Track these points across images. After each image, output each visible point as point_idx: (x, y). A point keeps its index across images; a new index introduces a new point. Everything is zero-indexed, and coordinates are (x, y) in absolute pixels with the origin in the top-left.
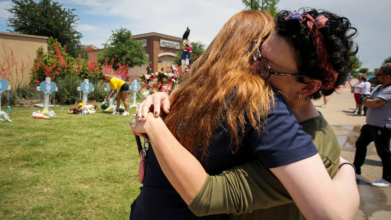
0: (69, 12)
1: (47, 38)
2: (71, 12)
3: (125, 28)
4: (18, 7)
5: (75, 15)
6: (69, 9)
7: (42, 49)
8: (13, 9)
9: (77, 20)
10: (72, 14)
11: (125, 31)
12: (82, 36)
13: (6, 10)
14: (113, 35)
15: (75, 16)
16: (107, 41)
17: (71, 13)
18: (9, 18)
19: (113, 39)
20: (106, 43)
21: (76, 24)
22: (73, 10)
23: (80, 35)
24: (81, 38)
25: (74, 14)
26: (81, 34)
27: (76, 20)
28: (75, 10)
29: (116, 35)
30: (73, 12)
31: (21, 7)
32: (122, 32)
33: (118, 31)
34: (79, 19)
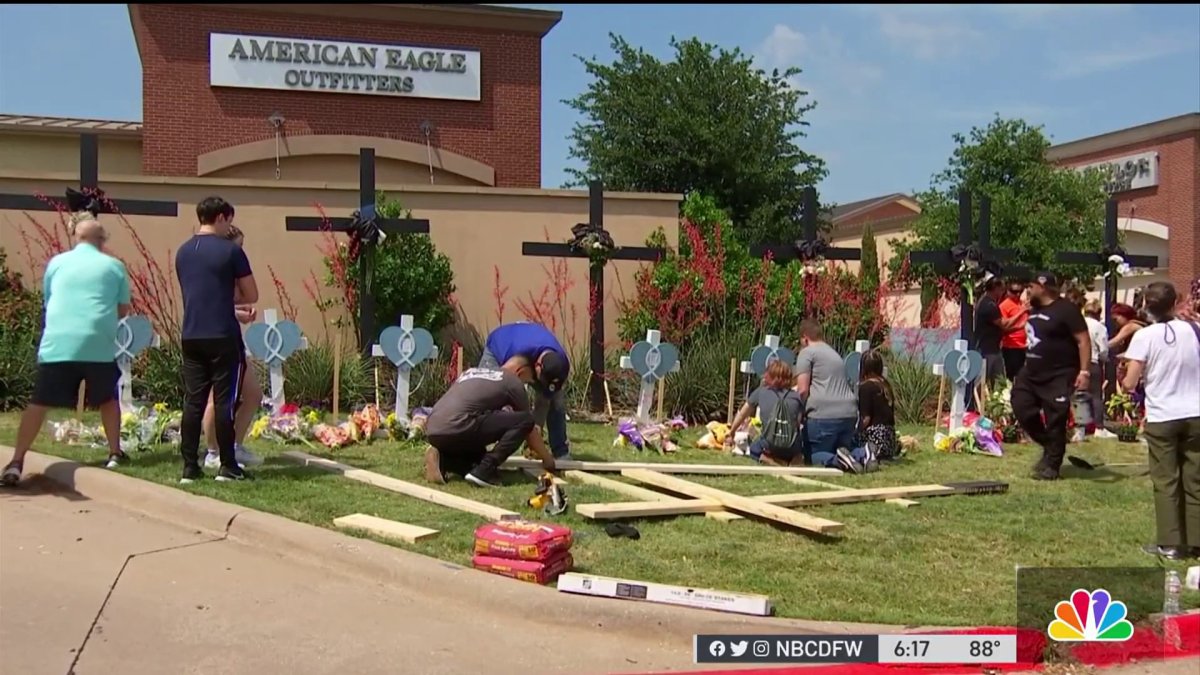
0: (775, 81)
1: (680, 197)
2: (784, 80)
3: (1016, 119)
4: (604, 87)
5: (798, 92)
6: (775, 73)
7: (663, 238)
8: (590, 96)
9: (808, 107)
10: (787, 90)
11: (1014, 130)
12: (824, 173)
13: (567, 102)
14: (956, 153)
15: (800, 96)
16: (934, 179)
17: (784, 85)
18: (574, 129)
19: (963, 168)
20: (934, 190)
21: (803, 123)
22: (789, 73)
23: (815, 165)
24: (822, 179)
25: (793, 89)
26: (821, 162)
27: (802, 110)
28: (798, 71)
29: (971, 150)
30: (789, 80)
31: (614, 86)
32: (1001, 138)
33: (985, 135)
34: (815, 103)
